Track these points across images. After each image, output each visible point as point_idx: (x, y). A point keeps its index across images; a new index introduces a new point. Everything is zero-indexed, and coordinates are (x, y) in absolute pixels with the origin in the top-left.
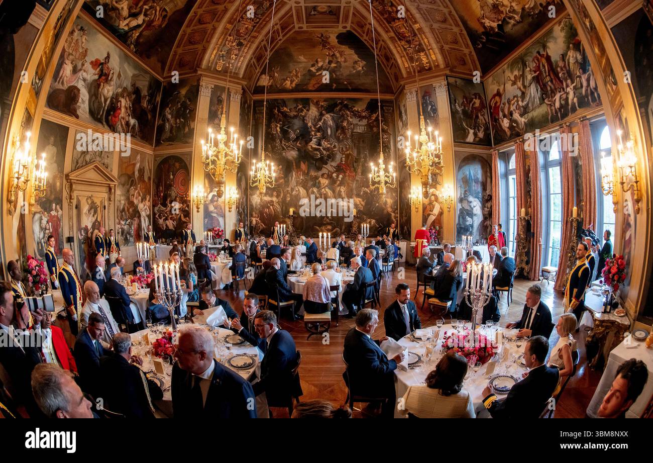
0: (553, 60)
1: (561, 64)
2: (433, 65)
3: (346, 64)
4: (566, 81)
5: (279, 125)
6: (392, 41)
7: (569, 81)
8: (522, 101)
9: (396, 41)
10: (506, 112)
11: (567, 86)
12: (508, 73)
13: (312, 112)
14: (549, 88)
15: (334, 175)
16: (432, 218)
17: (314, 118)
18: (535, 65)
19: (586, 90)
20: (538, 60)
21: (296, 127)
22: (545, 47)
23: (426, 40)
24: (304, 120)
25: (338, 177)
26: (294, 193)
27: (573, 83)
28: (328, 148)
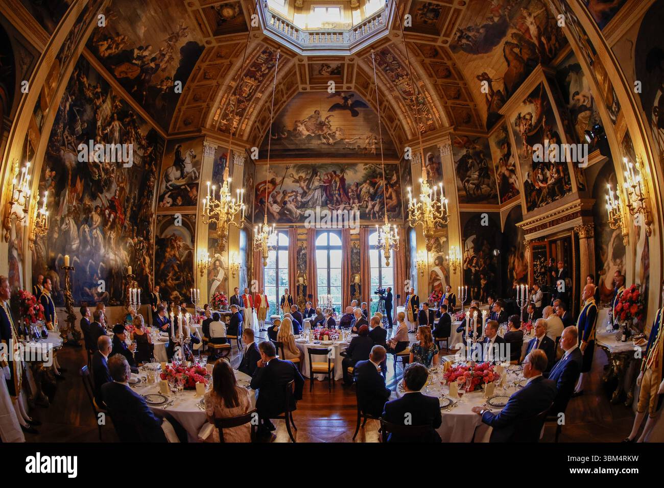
0: (347, 182)
1: (354, 188)
2: (238, 133)
3: (162, 73)
4: (354, 199)
5: (70, 100)
6: (227, 89)
7: (356, 201)
8: (302, 198)
9: (230, 93)
10: (279, 199)
11: (354, 203)
12: (292, 171)
13: (106, 108)
14: (335, 199)
15: (107, 212)
16: (216, 284)
17: (105, 116)
18: (326, 178)
19: (370, 211)
20: (332, 176)
21: (85, 118)
22: (342, 171)
23: (251, 110)
24: (95, 113)
25: (110, 215)
26: (64, 226)
27: (359, 202)
28: (107, 169)
